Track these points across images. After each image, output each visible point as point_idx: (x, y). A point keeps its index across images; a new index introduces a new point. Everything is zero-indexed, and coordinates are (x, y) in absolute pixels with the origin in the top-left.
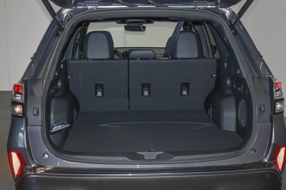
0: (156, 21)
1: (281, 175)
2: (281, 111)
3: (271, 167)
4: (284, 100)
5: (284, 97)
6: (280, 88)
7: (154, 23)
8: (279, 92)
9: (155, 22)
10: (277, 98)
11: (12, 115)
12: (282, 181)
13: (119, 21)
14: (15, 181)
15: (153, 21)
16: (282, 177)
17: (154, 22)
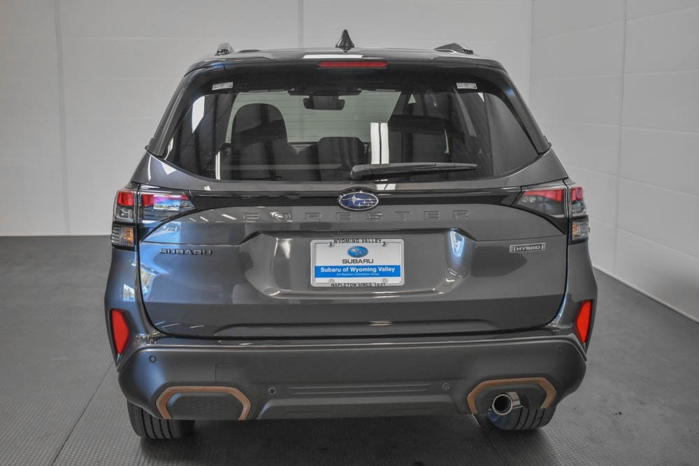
0: (364, 89)
1: (584, 352)
2: (581, 237)
3: (567, 334)
4: (588, 219)
5: (587, 214)
6: (579, 197)
7: (361, 94)
8: (579, 205)
9: (363, 91)
10: (574, 215)
11: (113, 245)
12: (586, 363)
13: (293, 89)
14: (117, 365)
15: (359, 89)
16: (587, 356)
17: (360, 91)
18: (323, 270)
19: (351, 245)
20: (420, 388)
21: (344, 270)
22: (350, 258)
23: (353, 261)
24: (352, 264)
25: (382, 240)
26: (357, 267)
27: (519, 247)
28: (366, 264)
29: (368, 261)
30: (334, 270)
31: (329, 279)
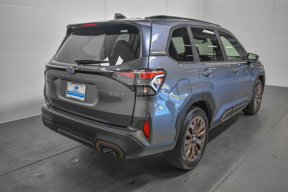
18: (69, 92)
19: (75, 85)
20: (85, 137)
21: (73, 93)
22: (75, 89)
23: (75, 90)
24: (75, 92)
25: (82, 85)
26: (76, 93)
27: (112, 94)
28: (77, 92)
29: (78, 91)
30: (71, 93)
31: (70, 95)
